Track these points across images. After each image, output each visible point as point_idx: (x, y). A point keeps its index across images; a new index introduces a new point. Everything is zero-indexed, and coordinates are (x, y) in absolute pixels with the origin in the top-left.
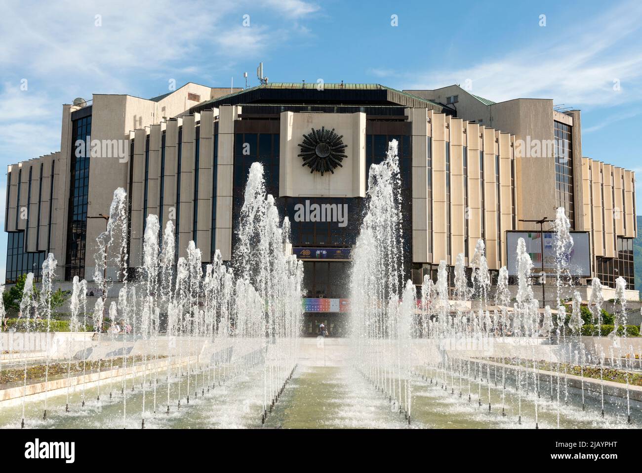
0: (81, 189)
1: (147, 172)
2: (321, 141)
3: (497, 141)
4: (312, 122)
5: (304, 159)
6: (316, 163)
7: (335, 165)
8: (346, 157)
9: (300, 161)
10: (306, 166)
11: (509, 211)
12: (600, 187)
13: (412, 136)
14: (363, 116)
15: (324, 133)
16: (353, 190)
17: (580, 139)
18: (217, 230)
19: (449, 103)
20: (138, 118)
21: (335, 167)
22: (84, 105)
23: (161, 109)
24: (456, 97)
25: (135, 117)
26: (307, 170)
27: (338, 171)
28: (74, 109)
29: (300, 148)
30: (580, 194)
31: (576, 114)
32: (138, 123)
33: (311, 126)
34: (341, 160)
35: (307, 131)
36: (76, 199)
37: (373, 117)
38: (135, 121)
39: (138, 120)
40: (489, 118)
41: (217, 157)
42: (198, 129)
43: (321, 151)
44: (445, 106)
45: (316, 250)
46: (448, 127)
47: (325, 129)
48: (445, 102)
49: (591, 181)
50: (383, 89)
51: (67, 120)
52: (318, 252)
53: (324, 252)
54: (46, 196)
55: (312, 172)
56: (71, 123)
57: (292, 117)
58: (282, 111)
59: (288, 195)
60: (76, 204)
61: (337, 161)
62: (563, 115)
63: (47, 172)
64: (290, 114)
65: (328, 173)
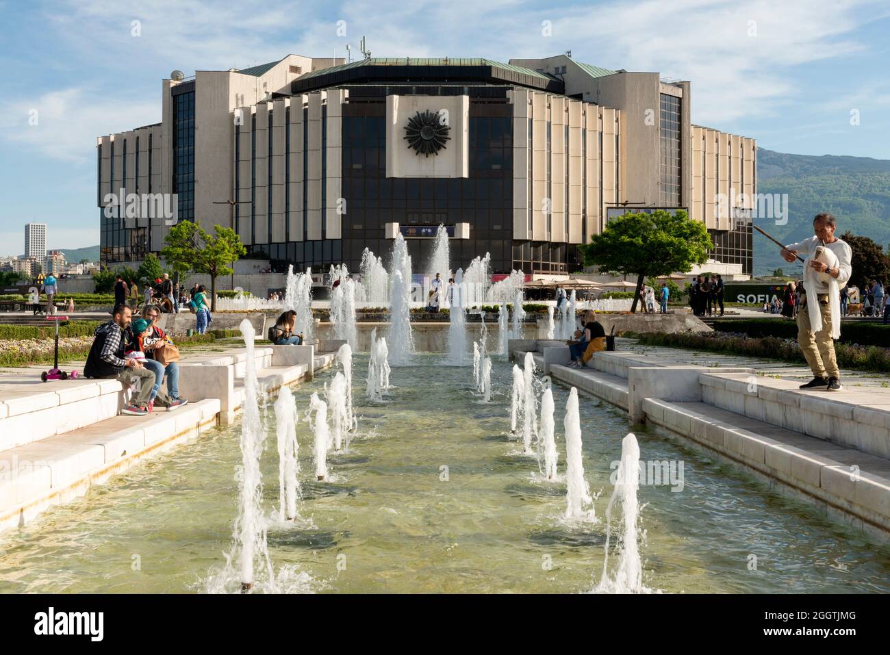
0: (186, 167)
1: (254, 151)
2: (425, 123)
3: (601, 117)
4: (416, 105)
5: (410, 141)
6: (421, 146)
7: (439, 147)
8: (450, 139)
9: (406, 144)
10: (411, 148)
11: (613, 187)
12: (715, 157)
13: (513, 117)
14: (466, 99)
15: (429, 116)
16: (456, 170)
17: (689, 111)
18: (327, 210)
19: (557, 73)
20: (239, 96)
21: (439, 149)
22: (185, 81)
23: (262, 85)
24: (564, 68)
25: (237, 95)
26: (412, 151)
27: (442, 152)
28: (173, 84)
29: (406, 130)
30: (687, 168)
31: (686, 86)
32: (240, 102)
33: (416, 109)
34: (444, 142)
35: (412, 114)
36: (181, 176)
37: (475, 100)
38: (237, 99)
39: (240, 99)
40: (596, 91)
41: (326, 139)
42: (306, 111)
43: (425, 134)
44: (554, 77)
45: (422, 228)
46: (549, 107)
47: (429, 112)
48: (552, 72)
49: (705, 152)
50: (488, 65)
51: (168, 95)
52: (424, 231)
53: (429, 231)
54: (144, 171)
55: (417, 154)
56: (171, 99)
57: (398, 101)
58: (387, 93)
59: (394, 176)
60: (180, 181)
61: (441, 143)
62: (672, 87)
63: (144, 146)
64: (396, 98)
65: (432, 154)
